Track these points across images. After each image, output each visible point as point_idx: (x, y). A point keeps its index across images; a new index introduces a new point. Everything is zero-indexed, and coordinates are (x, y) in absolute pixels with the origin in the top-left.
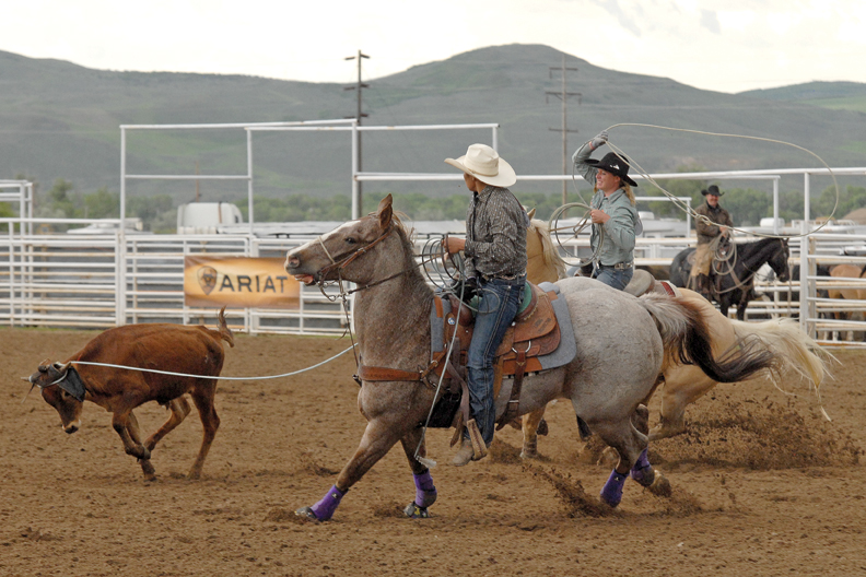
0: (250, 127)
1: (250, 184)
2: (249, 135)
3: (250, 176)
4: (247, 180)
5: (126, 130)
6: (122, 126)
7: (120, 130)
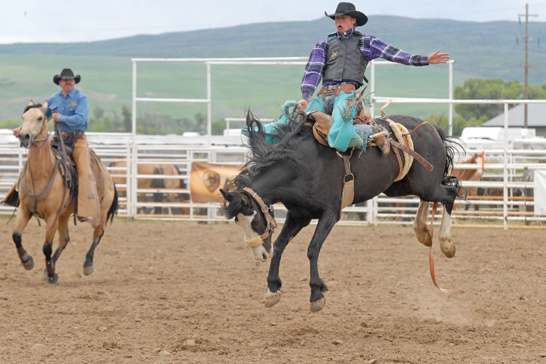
0: (210, 61)
1: (209, 106)
2: (209, 68)
3: (209, 100)
4: (206, 104)
5: (137, 62)
6: (133, 59)
7: (132, 62)
